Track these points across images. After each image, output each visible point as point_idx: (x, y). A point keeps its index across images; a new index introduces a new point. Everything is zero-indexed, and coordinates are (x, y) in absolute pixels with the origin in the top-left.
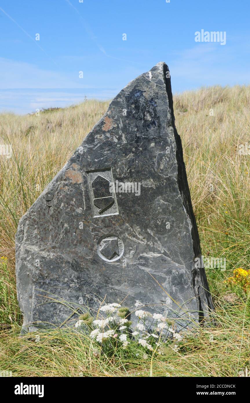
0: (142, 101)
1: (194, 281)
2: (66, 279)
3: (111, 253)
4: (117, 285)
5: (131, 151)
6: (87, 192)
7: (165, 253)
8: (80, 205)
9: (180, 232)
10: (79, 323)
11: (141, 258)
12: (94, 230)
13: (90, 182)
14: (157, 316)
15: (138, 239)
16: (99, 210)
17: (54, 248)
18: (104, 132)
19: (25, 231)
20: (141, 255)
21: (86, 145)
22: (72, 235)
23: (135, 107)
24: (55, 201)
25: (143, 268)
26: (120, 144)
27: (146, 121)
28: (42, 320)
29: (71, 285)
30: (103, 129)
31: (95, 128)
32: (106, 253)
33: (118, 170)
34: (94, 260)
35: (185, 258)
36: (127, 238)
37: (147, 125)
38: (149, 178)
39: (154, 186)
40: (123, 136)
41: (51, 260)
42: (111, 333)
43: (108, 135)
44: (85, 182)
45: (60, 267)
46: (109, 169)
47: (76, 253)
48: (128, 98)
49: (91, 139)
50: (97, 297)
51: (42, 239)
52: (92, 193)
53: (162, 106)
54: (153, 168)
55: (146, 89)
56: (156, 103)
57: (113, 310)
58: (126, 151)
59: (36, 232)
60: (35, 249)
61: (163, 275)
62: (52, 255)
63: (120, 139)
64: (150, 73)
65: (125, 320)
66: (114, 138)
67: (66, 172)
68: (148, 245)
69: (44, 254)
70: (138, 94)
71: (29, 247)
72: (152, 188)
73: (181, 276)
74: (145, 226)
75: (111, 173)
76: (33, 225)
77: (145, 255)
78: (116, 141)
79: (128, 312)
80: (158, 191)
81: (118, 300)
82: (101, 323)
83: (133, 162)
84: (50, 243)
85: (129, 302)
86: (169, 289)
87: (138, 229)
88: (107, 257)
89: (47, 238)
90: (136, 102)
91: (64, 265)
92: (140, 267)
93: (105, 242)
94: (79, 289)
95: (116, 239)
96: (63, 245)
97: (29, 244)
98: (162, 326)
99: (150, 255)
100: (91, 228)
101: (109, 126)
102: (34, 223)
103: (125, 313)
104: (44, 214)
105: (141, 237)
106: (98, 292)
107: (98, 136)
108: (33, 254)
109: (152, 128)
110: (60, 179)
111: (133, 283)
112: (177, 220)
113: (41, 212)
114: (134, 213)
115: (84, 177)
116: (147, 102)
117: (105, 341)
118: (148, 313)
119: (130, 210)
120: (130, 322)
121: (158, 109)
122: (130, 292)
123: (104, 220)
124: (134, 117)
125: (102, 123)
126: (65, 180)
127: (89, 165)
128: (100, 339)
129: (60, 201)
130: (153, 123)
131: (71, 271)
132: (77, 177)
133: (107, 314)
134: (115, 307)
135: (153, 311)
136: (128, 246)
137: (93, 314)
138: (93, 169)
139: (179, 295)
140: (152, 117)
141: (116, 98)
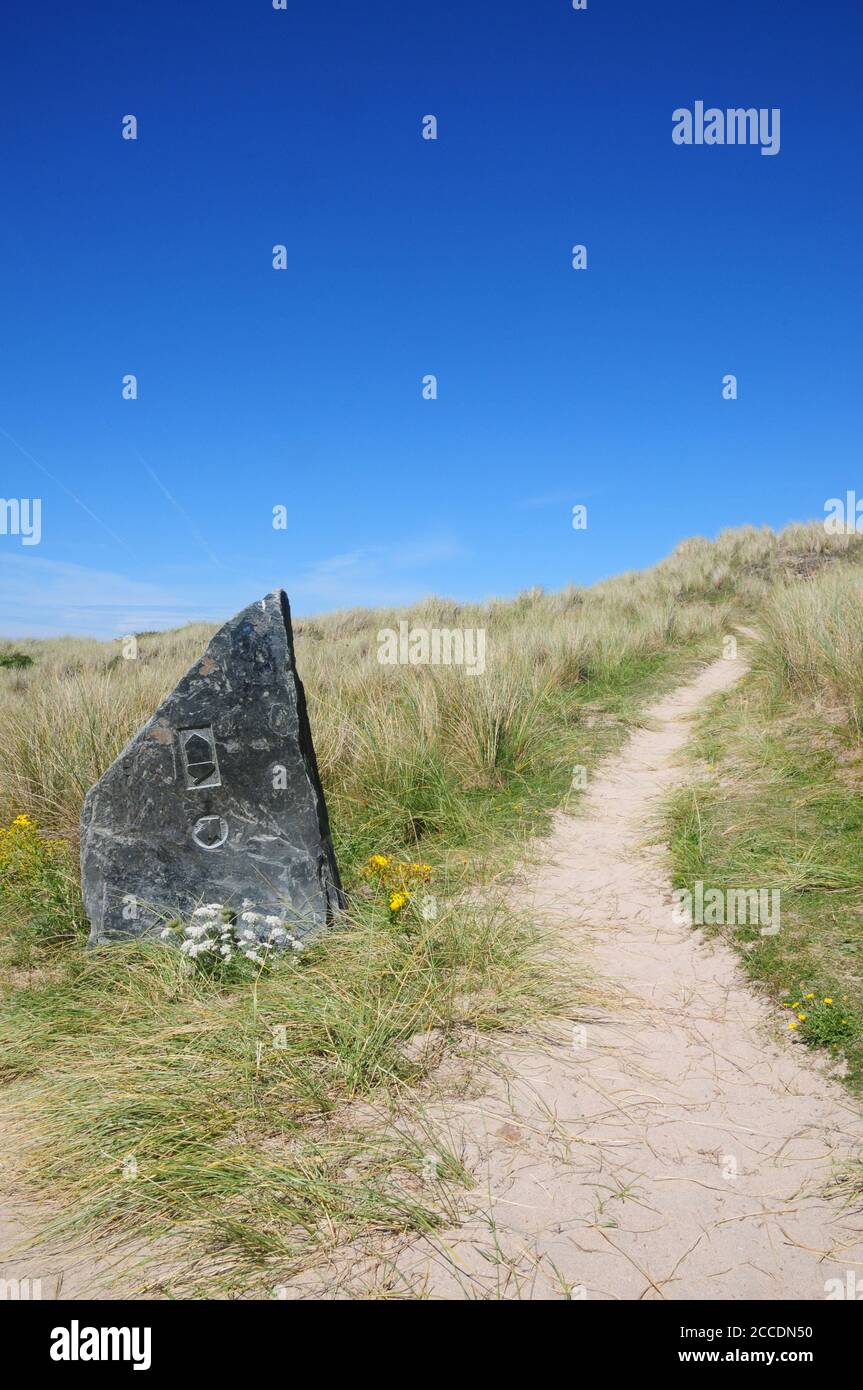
0: (252, 637)
1: (320, 870)
2: (150, 873)
3: (210, 837)
4: (218, 879)
5: (237, 702)
6: (178, 756)
7: (282, 836)
8: (170, 773)
9: (302, 808)
10: (166, 932)
11: (251, 842)
12: (188, 806)
13: (183, 743)
14: (271, 920)
15: (247, 817)
16: (194, 780)
17: (133, 830)
18: (202, 677)
19: (94, 808)
20: (251, 838)
21: (178, 694)
22: (158, 812)
23: (244, 644)
24: (135, 768)
25: (253, 856)
26: (224, 693)
27: (257, 663)
28: (118, 928)
29: (156, 881)
30: (201, 673)
31: (190, 672)
32: (203, 836)
33: (220, 727)
34: (188, 846)
35: (308, 842)
36: (232, 816)
37: (259, 668)
38: (261, 737)
39: (267, 748)
40: (228, 682)
41: (129, 848)
42: (209, 943)
43: (207, 681)
44: (177, 743)
45: (141, 857)
46: (209, 726)
47: (164, 838)
48: (234, 634)
49: (184, 686)
50: (191, 895)
51: (117, 820)
52: (185, 757)
53: (278, 644)
54: (267, 724)
55: (258, 622)
56: (270, 640)
57: (212, 913)
58: (231, 701)
59: (108, 809)
60: (107, 832)
61: (280, 865)
62: (130, 841)
63: (223, 686)
64: (263, 602)
65: (228, 926)
66: (216, 685)
67: (150, 730)
68: (259, 825)
69: (120, 839)
70: (248, 628)
71: (98, 831)
72: (265, 751)
73: (304, 865)
74: (255, 801)
75: (211, 730)
76: (105, 801)
77: (256, 838)
78: (218, 688)
79: (233, 915)
80: (274, 756)
81: (220, 899)
82: (195, 931)
83: (240, 715)
84: (127, 824)
85: (234, 902)
86: (287, 883)
87: (246, 804)
88: (205, 842)
89: (123, 818)
90: (245, 639)
91: (146, 854)
92: (249, 854)
93: (203, 822)
94: (168, 886)
95: (217, 818)
96: (146, 827)
97: (99, 826)
98: (277, 932)
99: (263, 838)
100: (184, 803)
101: (210, 668)
102: (105, 798)
103: (229, 916)
104: (120, 786)
105: (250, 815)
106: (193, 890)
107: (194, 682)
108: (104, 840)
109: (266, 673)
110: (142, 738)
111: (241, 876)
112: (298, 792)
113: (116, 782)
114: (242, 784)
115: (175, 737)
116: (259, 639)
117: (202, 955)
118: (260, 915)
119: (236, 780)
120: (235, 928)
121: (274, 647)
122: (236, 888)
123: (200, 793)
124: (241, 658)
125: (200, 665)
126: (149, 740)
127: (181, 719)
128: (193, 954)
129: (142, 768)
130: (267, 666)
131: (156, 861)
132: (166, 735)
133: (204, 919)
134: (216, 909)
135: (266, 912)
136: (233, 827)
137: (185, 918)
138: (187, 726)
139: (301, 890)
140: (265, 659)
141: (219, 633)
